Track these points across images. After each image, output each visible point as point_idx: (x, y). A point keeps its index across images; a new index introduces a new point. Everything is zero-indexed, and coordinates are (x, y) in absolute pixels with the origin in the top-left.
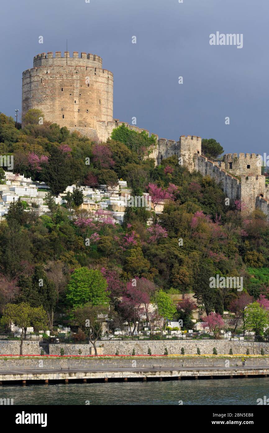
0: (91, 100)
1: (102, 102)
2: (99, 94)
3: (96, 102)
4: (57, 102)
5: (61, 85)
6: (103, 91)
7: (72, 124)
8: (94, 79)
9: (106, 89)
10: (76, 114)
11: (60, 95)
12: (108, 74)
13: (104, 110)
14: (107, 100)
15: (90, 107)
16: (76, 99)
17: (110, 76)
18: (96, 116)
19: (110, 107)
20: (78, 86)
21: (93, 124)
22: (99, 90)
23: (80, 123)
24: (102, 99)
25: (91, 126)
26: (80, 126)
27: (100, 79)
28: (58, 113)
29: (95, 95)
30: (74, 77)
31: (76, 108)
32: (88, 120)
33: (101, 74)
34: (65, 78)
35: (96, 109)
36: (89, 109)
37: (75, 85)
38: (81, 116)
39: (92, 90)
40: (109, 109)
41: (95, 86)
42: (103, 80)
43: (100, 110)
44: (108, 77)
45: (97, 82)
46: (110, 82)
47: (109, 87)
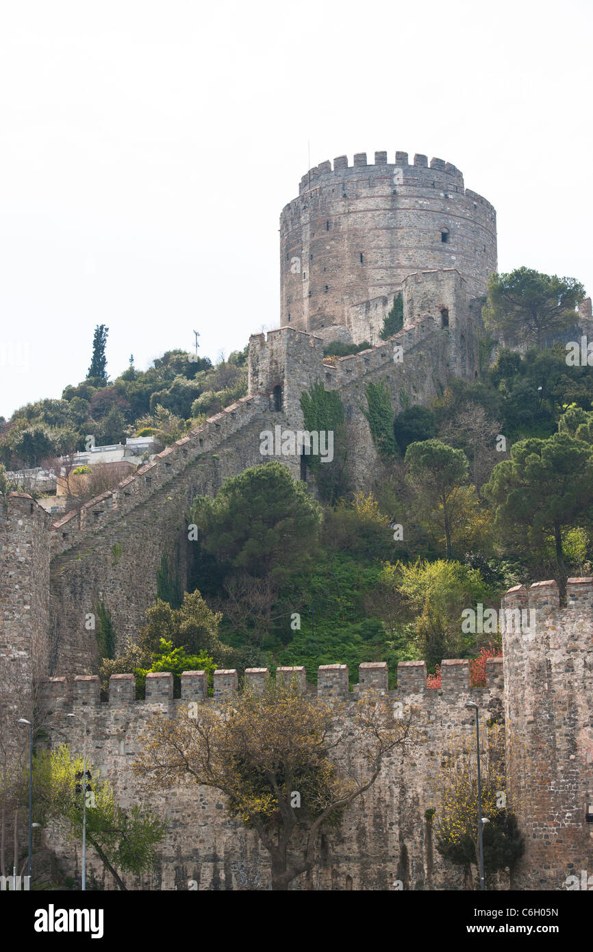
0: (333, 261)
1: (369, 256)
2: (358, 241)
3: (348, 261)
6: (371, 230)
8: (341, 210)
9: (383, 223)
10: (306, 304)
12: (391, 187)
13: (376, 274)
14: (392, 247)
15: (334, 276)
16: (306, 268)
17: (399, 189)
18: (351, 295)
19: (404, 262)
21: (343, 316)
22: (356, 230)
24: (372, 248)
25: (338, 321)
27: (360, 205)
29: (346, 245)
32: (327, 310)
33: (364, 192)
35: (348, 278)
36: (331, 283)
39: (337, 237)
41: (346, 224)
42: (372, 203)
43: (363, 277)
44: (395, 193)
45: (349, 213)
46: (405, 203)
47: (400, 214)
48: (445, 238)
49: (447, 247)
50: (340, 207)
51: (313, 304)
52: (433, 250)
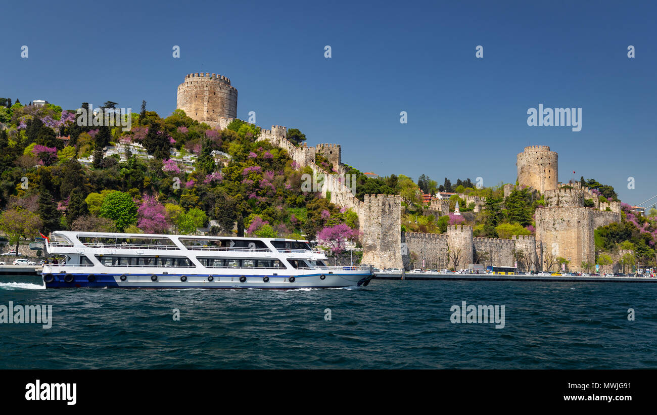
0: (215, 104)
2: (223, 101)
3: (220, 105)
4: (193, 105)
5: (196, 94)
6: (226, 98)
7: (203, 119)
8: (219, 91)
9: (228, 98)
10: (205, 113)
11: (195, 100)
13: (226, 111)
14: (230, 105)
15: (216, 108)
16: (206, 103)
18: (221, 115)
20: (207, 94)
21: (218, 120)
22: (222, 97)
23: (208, 119)
24: (225, 104)
25: (216, 121)
26: (207, 120)
27: (223, 91)
28: (193, 112)
29: (219, 101)
30: (205, 88)
31: (205, 109)
32: (213, 117)
33: (225, 88)
34: (198, 89)
35: (220, 110)
37: (205, 94)
38: (209, 114)
40: (231, 110)
41: (220, 95)
42: (226, 91)
43: (223, 111)
44: (231, 90)
47: (232, 96)
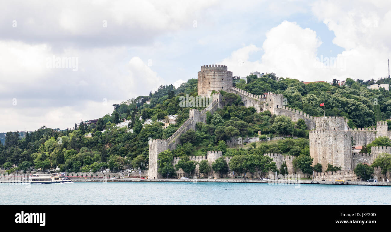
1: (211, 83)
2: (209, 80)
3: (207, 83)
6: (211, 78)
9: (213, 78)
12: (214, 71)
13: (211, 86)
14: (214, 81)
16: (201, 83)
17: (215, 72)
18: (208, 89)
19: (216, 84)
20: (201, 78)
21: (206, 92)
22: (209, 78)
24: (211, 81)
26: (202, 93)
27: (209, 74)
29: (207, 81)
30: (201, 75)
31: (201, 87)
32: (204, 91)
33: (210, 72)
35: (208, 86)
36: (205, 87)
39: (206, 79)
40: (215, 85)
41: (207, 77)
42: (211, 74)
43: (210, 86)
44: (215, 73)
45: (208, 76)
46: (216, 74)
47: (215, 76)
48: (222, 79)
49: (223, 81)
50: (206, 75)
51: (202, 90)
52: (220, 82)
